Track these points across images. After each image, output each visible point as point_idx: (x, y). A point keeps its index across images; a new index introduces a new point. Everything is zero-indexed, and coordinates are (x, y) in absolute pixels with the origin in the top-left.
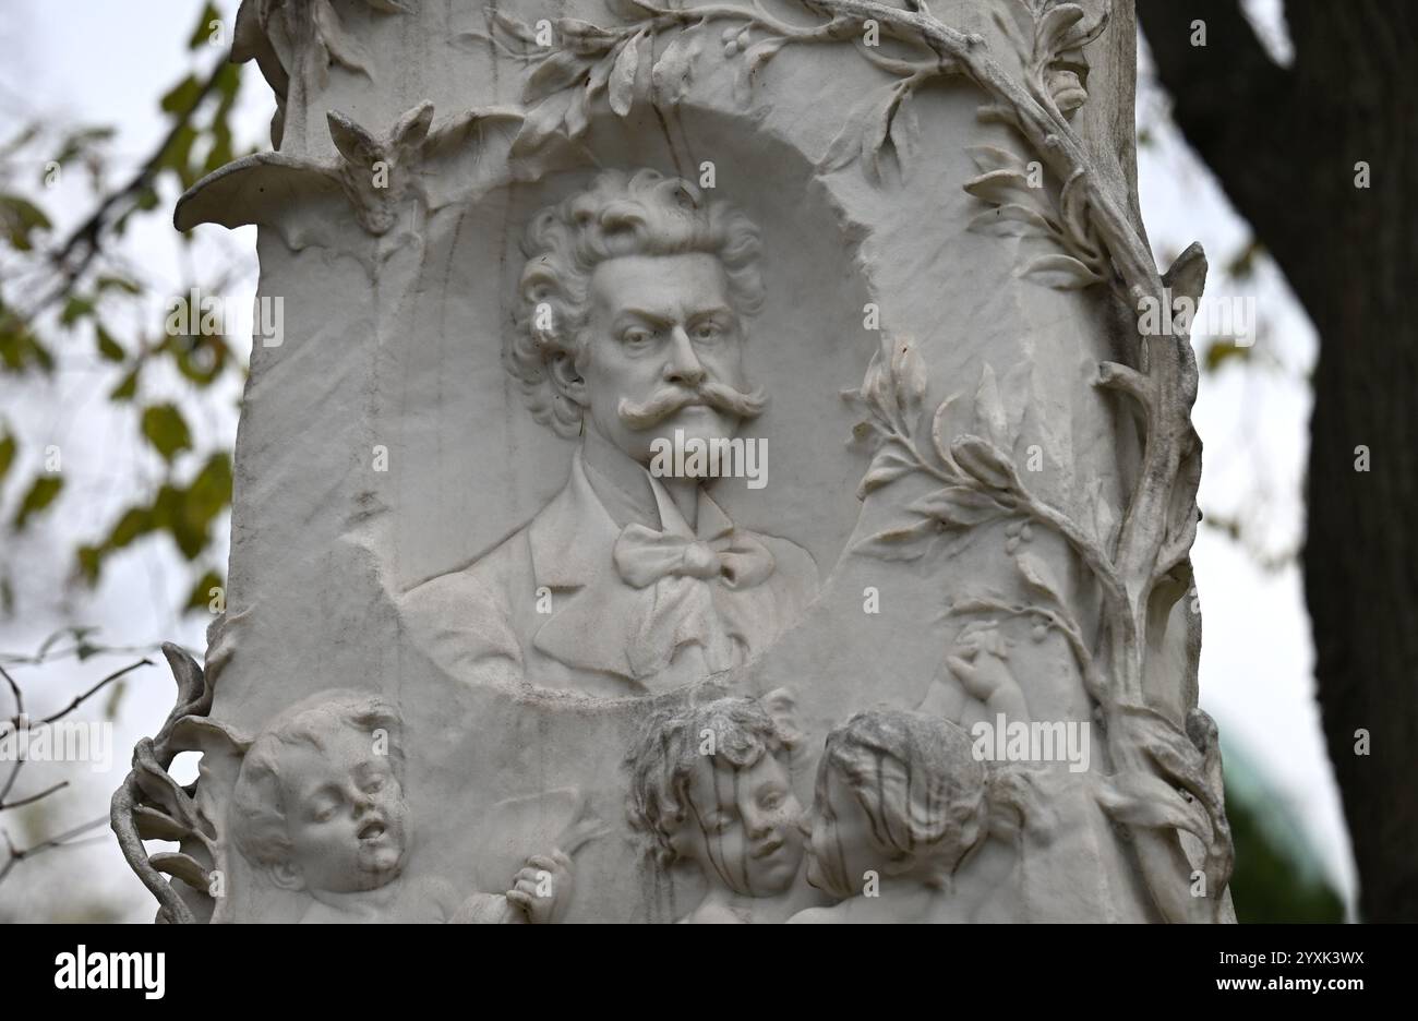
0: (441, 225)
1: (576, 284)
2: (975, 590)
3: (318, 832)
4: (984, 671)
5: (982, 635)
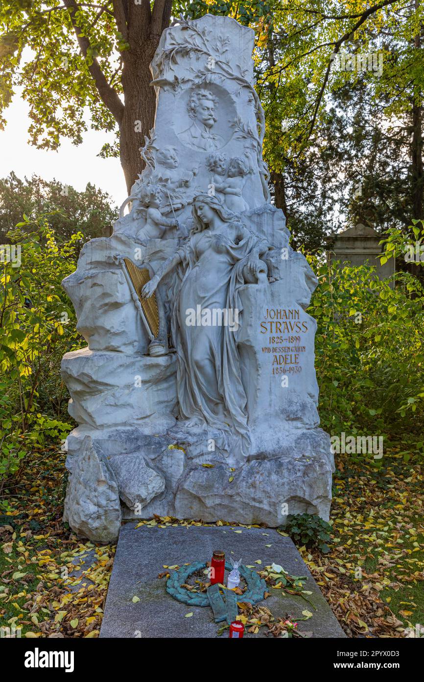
0: (183, 92)
1: (197, 102)
2: (247, 145)
3: (169, 161)
4: (248, 154)
5: (248, 150)
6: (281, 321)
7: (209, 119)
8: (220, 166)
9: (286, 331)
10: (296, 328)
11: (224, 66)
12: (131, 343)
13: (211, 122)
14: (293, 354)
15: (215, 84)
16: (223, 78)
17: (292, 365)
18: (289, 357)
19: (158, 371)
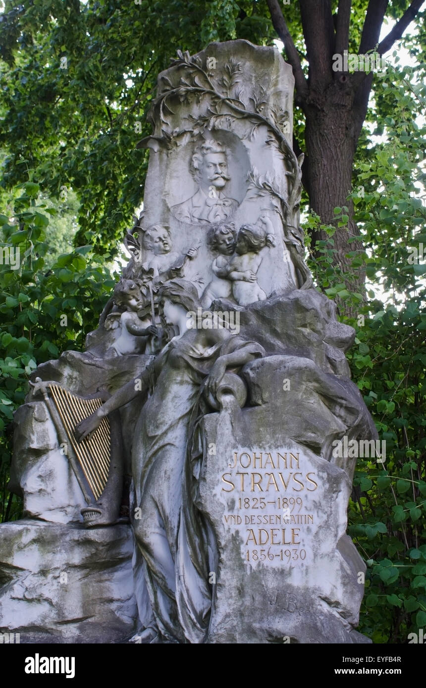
6: (263, 472)
7: (216, 179)
8: (224, 241)
9: (273, 488)
10: (293, 483)
11: (233, 105)
12: (62, 509)
13: (221, 182)
14: (289, 528)
15: (222, 130)
16: (232, 120)
17: (285, 548)
18: (280, 533)
19: (93, 550)
